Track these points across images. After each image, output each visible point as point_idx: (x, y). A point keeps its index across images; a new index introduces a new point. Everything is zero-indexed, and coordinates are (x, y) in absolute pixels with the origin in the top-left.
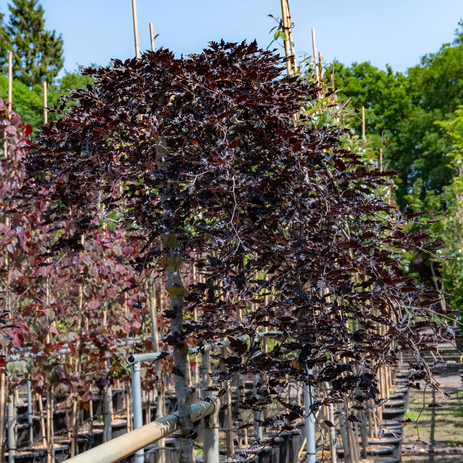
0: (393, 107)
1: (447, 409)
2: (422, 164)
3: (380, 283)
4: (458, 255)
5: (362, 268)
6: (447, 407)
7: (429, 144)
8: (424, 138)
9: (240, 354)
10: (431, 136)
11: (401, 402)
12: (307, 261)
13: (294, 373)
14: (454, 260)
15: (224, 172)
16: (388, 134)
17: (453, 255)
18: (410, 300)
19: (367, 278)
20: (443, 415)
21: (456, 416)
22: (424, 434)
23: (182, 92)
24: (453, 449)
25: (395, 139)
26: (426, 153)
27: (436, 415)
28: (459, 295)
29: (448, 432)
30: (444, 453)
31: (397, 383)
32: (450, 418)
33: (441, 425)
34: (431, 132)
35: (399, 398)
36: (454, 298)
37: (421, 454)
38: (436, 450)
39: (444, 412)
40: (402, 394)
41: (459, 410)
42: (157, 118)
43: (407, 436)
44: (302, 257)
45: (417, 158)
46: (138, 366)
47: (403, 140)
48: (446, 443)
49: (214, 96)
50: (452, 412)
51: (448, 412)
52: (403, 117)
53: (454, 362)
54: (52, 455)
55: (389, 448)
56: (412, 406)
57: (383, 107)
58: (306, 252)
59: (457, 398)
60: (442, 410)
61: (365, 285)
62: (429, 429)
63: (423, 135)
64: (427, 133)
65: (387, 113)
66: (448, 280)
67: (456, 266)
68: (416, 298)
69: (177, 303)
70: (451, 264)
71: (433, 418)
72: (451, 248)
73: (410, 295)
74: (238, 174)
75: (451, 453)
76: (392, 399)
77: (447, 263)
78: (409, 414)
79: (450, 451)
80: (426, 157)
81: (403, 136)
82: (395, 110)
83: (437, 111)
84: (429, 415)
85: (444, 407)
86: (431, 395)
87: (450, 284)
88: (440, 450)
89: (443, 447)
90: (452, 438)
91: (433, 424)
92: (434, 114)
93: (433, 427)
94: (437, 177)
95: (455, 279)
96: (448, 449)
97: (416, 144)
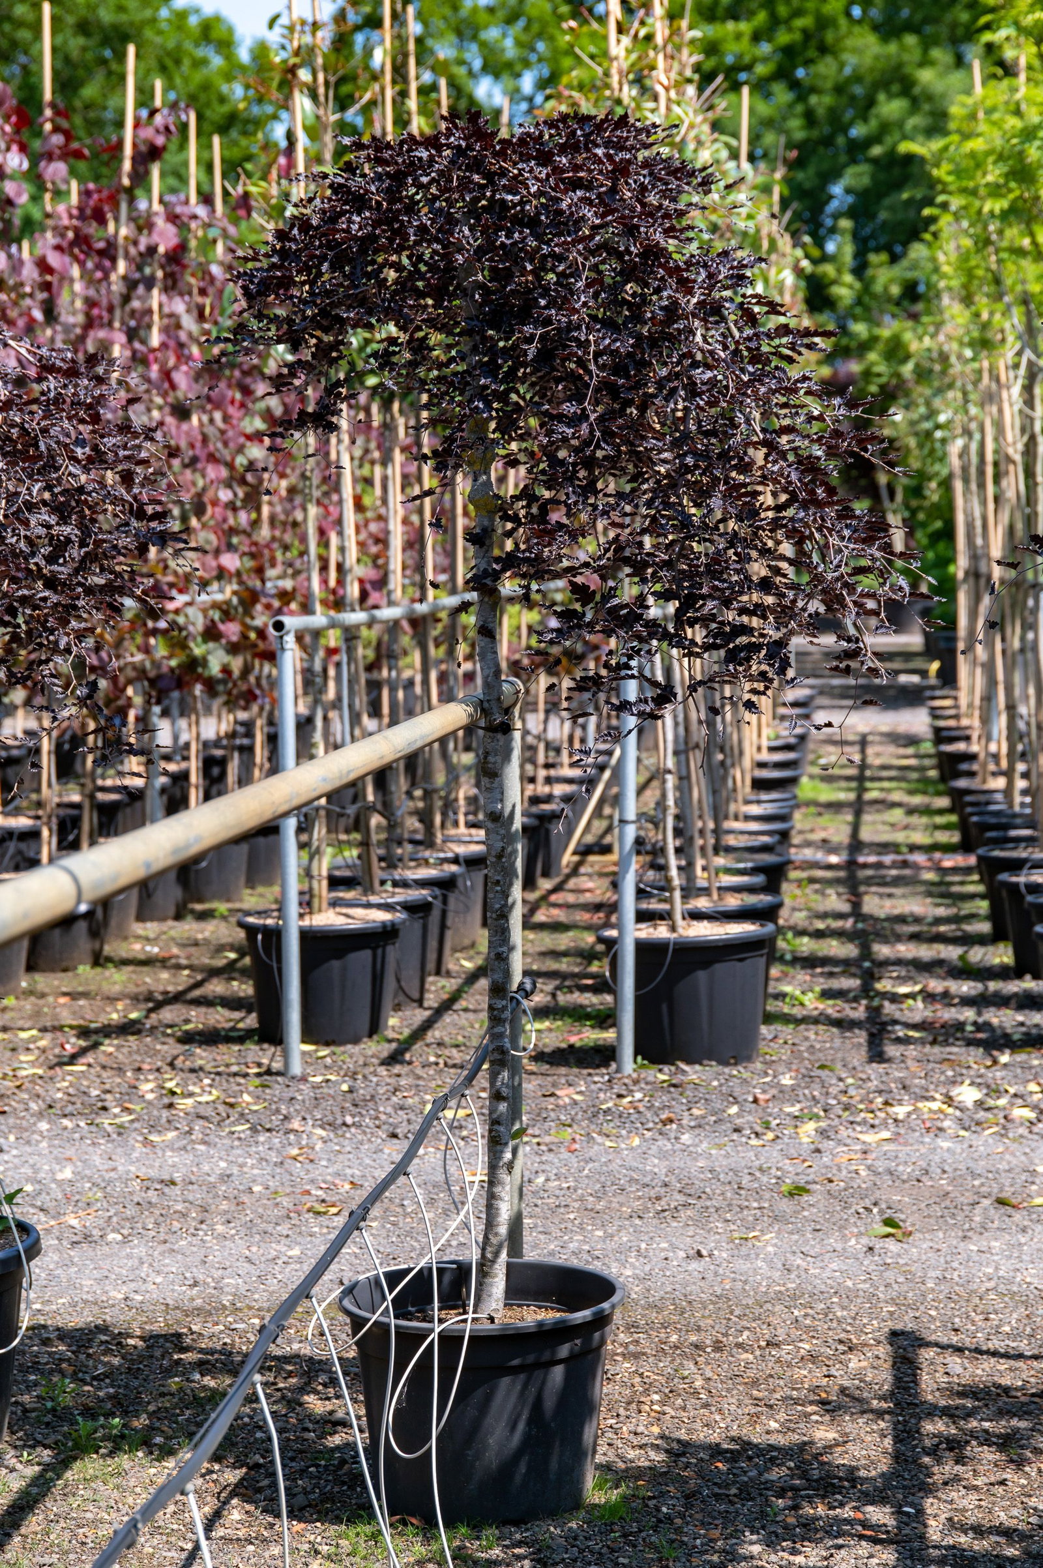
0: (799, 23)
1: (890, 779)
2: (866, 181)
3: (805, 506)
4: (938, 427)
5: (776, 481)
6: (893, 773)
7: (885, 128)
8: (874, 111)
9: (583, 606)
10: (891, 107)
11: (791, 756)
12: (696, 466)
13: (665, 636)
14: (928, 434)
15: (578, 328)
16: (782, 94)
17: (927, 425)
18: (847, 533)
19: (783, 497)
20: (882, 790)
21: (911, 792)
22: (837, 829)
23: (515, 194)
24: (899, 858)
25: (799, 108)
26: (876, 151)
27: (866, 790)
28: (937, 518)
29: (892, 825)
30: (879, 865)
31: (783, 718)
32: (896, 797)
33: (878, 811)
34: (891, 96)
35: (788, 748)
36: (924, 525)
37: (830, 867)
38: (861, 859)
39: (886, 784)
40: (792, 740)
41: (918, 781)
42: (470, 230)
43: (801, 832)
44: (689, 460)
45: (854, 161)
46: (290, 640)
47: (821, 112)
48: (885, 847)
49: (564, 205)
50: (904, 785)
51: (893, 784)
52: (823, 50)
53: (915, 679)
54: (50, 830)
55: (766, 839)
56: (816, 770)
57: (775, 22)
58: (694, 453)
59: (916, 756)
60: (880, 779)
61: (779, 508)
62: (850, 818)
63: (871, 102)
64: (882, 97)
65: (784, 37)
66: (913, 482)
67: (932, 451)
68: (855, 531)
69: (486, 523)
70: (921, 446)
71: (859, 797)
72: (922, 410)
73: (847, 526)
74: (599, 331)
75: (894, 865)
76: (772, 749)
77: (912, 442)
78: (807, 788)
79: (894, 862)
80: (875, 161)
81: (820, 102)
82: (805, 31)
83: (911, 40)
84: (850, 790)
85: (885, 774)
86: (857, 748)
87: (916, 491)
88: (872, 859)
89: (879, 854)
90: (900, 837)
91: (859, 807)
92: (903, 48)
93: (858, 814)
94: (900, 216)
95: (930, 479)
96: (888, 859)
97: (851, 124)
